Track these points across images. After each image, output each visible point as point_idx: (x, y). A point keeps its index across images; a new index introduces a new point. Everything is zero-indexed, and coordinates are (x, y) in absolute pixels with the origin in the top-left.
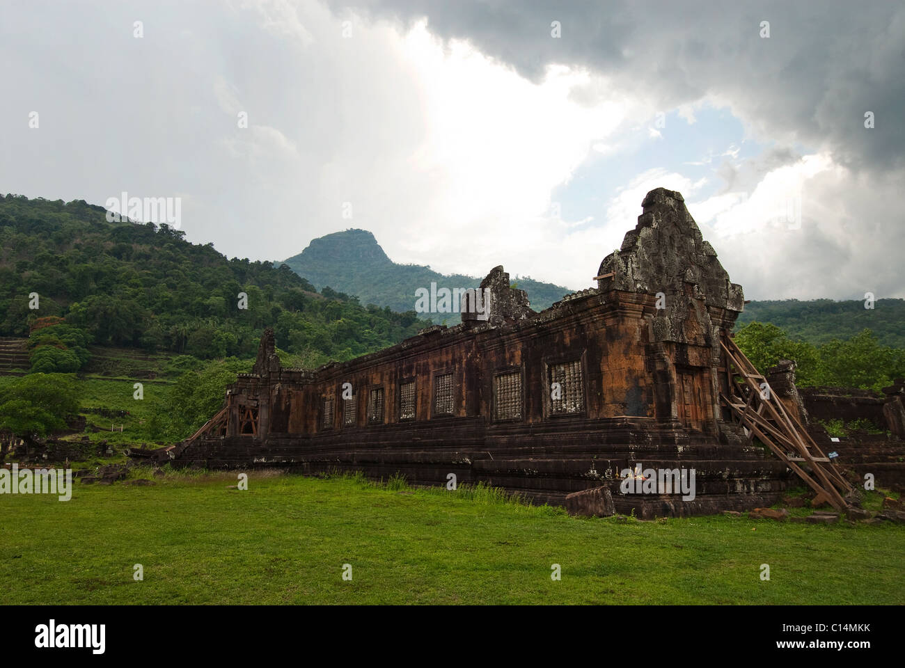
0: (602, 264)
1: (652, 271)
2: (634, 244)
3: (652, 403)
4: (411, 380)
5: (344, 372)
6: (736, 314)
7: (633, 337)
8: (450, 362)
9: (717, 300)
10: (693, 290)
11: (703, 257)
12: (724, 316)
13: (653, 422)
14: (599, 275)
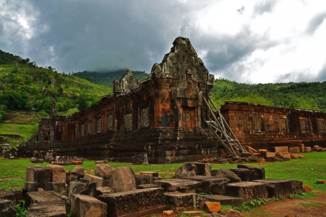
0: (152, 68)
1: (174, 70)
2: (166, 59)
3: (173, 122)
4: (100, 118)
5: (80, 116)
6: (211, 86)
7: (165, 96)
8: (111, 110)
9: (203, 81)
10: (191, 77)
11: (198, 64)
12: (206, 87)
13: (173, 129)
14: (151, 72)
